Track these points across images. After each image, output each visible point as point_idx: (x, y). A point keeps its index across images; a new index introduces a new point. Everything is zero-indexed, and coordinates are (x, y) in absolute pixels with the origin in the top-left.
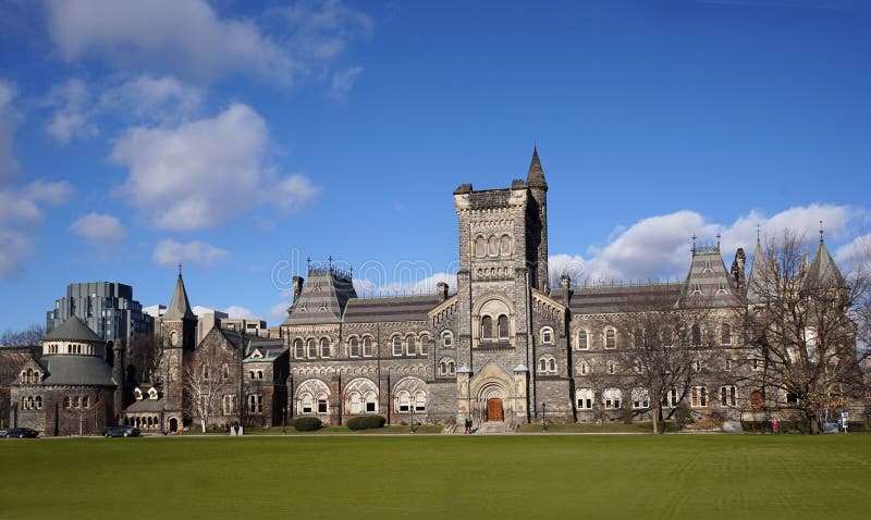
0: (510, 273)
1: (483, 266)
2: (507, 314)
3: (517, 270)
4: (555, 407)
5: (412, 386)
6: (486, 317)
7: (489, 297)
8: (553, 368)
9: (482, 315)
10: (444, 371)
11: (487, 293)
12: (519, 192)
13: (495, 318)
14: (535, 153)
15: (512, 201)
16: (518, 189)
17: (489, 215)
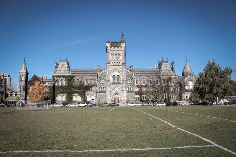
0: (121, 64)
1: (113, 62)
2: (119, 75)
3: (123, 63)
4: (131, 99)
5: (91, 93)
6: (114, 75)
7: (115, 70)
8: (131, 89)
9: (113, 75)
10: (101, 89)
11: (114, 69)
12: (123, 44)
13: (116, 76)
14: (123, 34)
15: (121, 46)
16: (123, 43)
17: (115, 49)
